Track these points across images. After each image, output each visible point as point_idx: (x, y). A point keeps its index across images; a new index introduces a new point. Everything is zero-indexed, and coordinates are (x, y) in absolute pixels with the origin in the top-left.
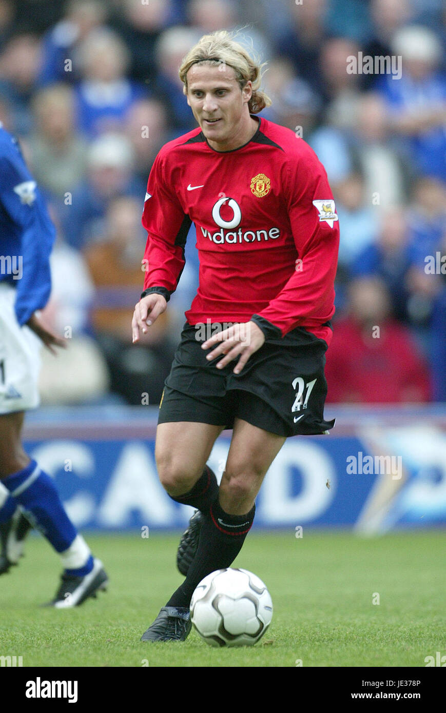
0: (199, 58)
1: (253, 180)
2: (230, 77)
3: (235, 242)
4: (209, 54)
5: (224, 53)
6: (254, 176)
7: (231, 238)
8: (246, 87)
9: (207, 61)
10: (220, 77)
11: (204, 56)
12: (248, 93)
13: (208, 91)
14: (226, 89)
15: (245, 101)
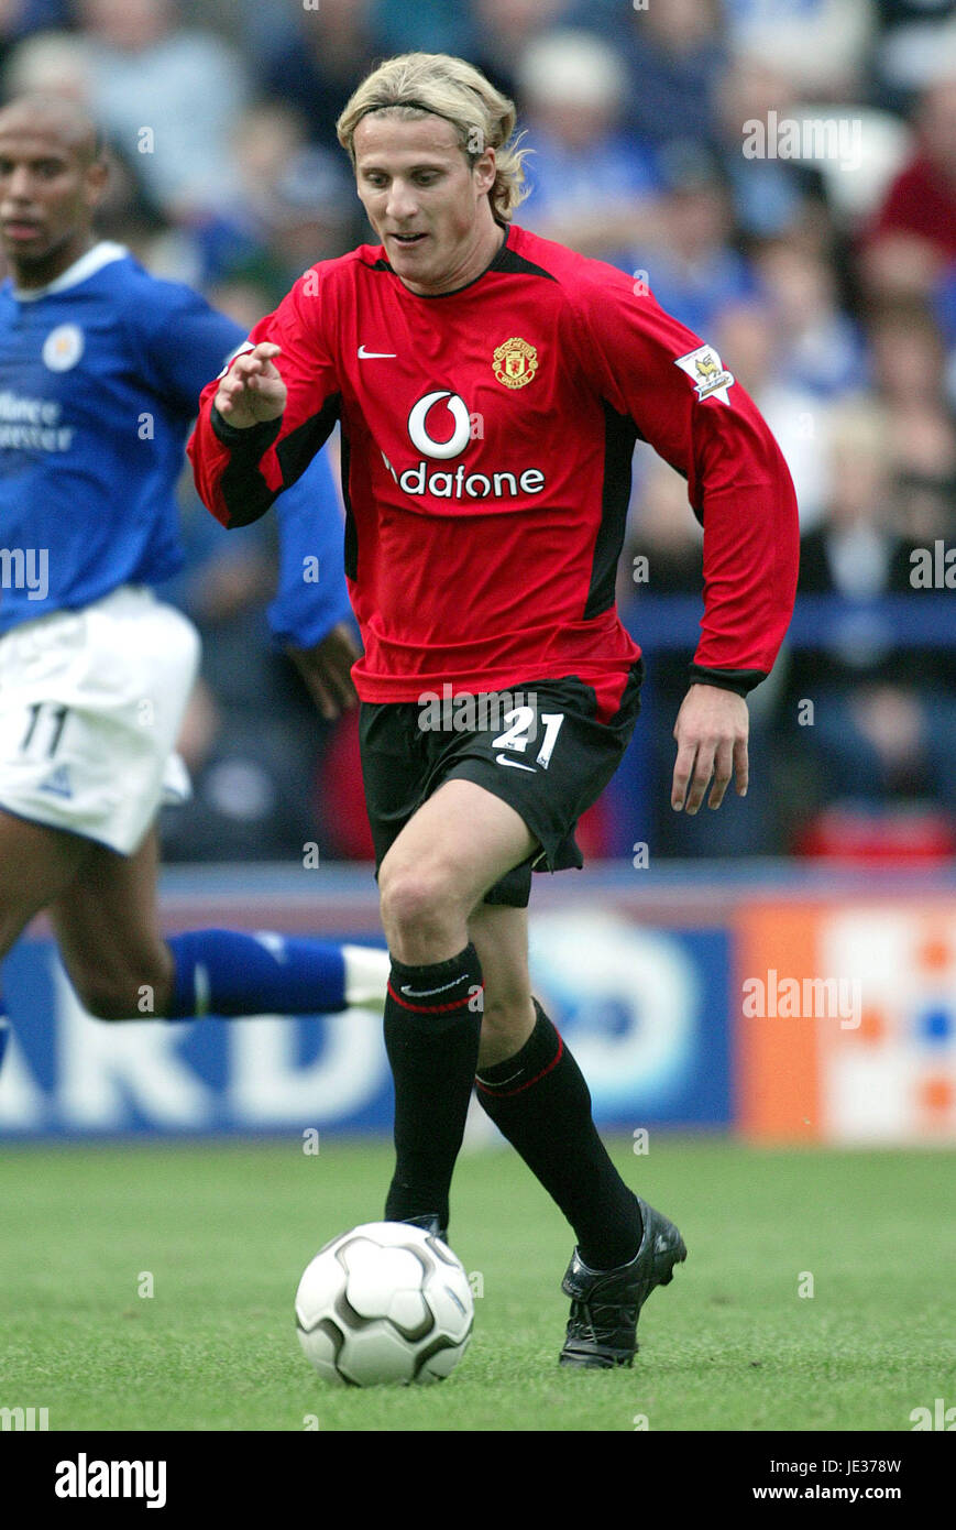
0: (379, 100)
1: (498, 352)
2: (445, 141)
3: (448, 495)
4: (401, 92)
5: (434, 90)
6: (499, 345)
7: (441, 485)
8: (482, 162)
9: (395, 108)
10: (422, 144)
11: (389, 97)
12: (487, 175)
13: (397, 174)
14: (435, 170)
15: (480, 192)
